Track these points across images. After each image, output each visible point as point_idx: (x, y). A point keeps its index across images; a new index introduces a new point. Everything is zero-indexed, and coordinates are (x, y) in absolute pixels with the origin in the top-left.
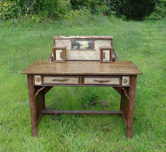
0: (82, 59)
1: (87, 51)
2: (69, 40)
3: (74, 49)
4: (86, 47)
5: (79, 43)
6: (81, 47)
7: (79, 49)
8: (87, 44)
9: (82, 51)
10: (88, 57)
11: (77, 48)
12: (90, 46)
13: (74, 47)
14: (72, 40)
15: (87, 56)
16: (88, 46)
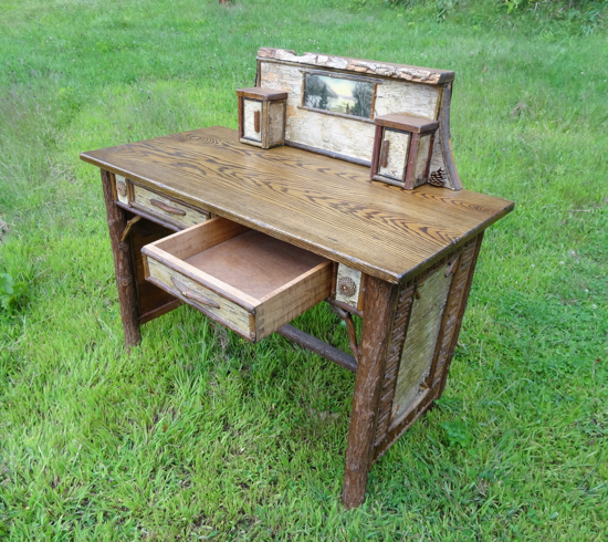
0: (330, 149)
1: (348, 121)
2: (297, 69)
3: (310, 105)
4: (348, 108)
5: (325, 87)
6: (333, 104)
7: (324, 108)
8: (350, 94)
9: (332, 119)
10: (349, 147)
11: (318, 105)
12: (359, 103)
13: (310, 97)
14: (307, 70)
15: (347, 142)
16: (352, 103)
